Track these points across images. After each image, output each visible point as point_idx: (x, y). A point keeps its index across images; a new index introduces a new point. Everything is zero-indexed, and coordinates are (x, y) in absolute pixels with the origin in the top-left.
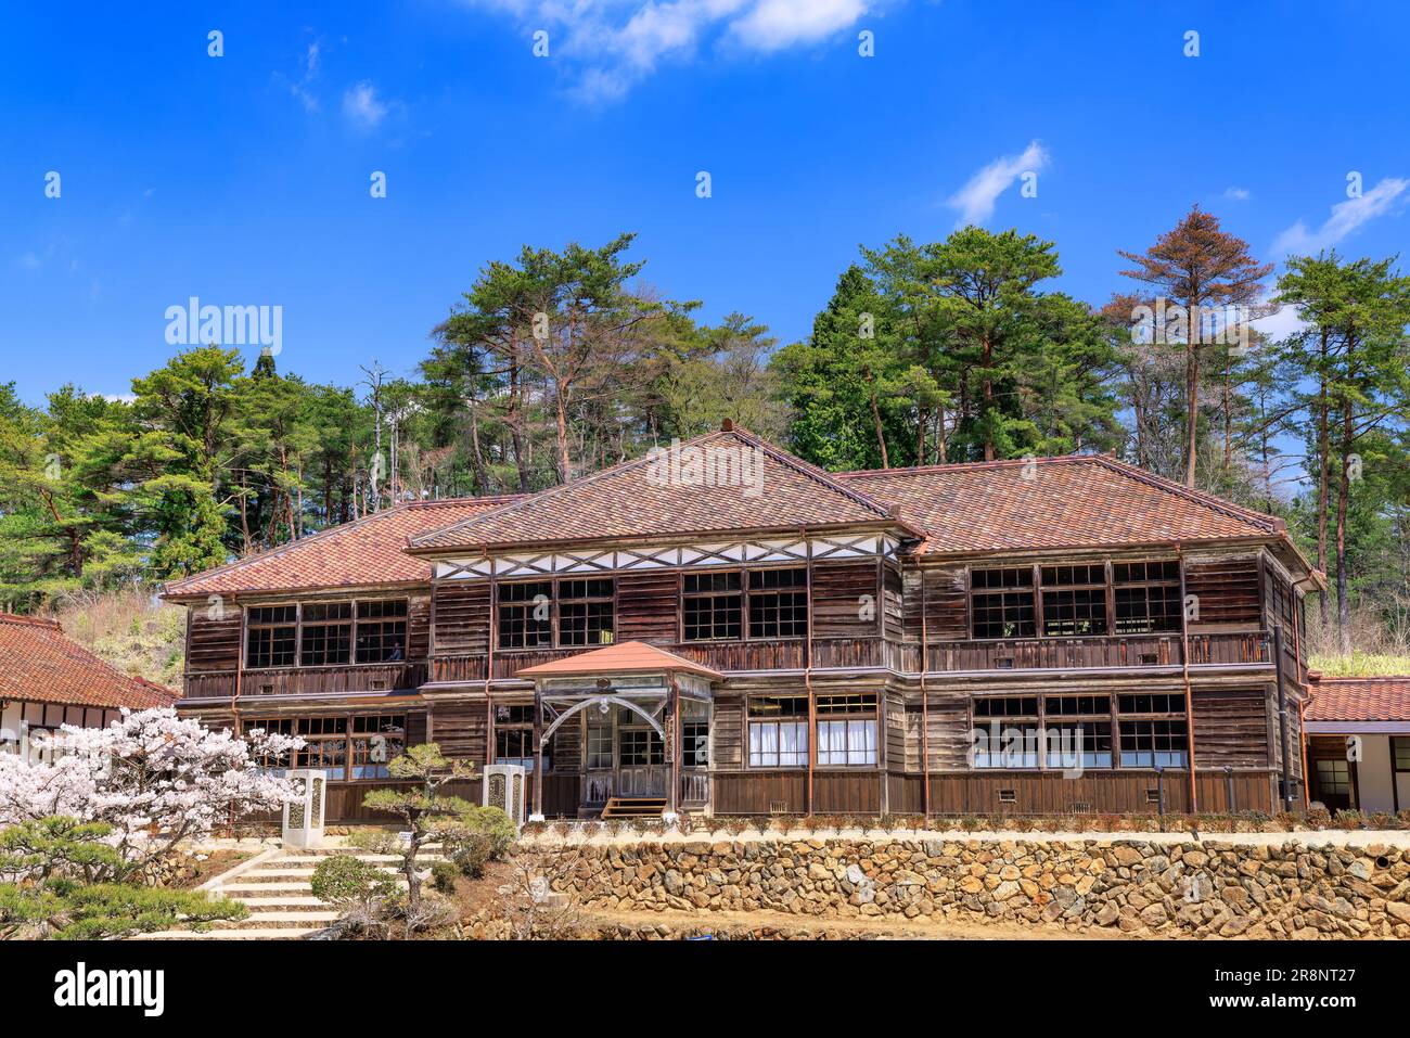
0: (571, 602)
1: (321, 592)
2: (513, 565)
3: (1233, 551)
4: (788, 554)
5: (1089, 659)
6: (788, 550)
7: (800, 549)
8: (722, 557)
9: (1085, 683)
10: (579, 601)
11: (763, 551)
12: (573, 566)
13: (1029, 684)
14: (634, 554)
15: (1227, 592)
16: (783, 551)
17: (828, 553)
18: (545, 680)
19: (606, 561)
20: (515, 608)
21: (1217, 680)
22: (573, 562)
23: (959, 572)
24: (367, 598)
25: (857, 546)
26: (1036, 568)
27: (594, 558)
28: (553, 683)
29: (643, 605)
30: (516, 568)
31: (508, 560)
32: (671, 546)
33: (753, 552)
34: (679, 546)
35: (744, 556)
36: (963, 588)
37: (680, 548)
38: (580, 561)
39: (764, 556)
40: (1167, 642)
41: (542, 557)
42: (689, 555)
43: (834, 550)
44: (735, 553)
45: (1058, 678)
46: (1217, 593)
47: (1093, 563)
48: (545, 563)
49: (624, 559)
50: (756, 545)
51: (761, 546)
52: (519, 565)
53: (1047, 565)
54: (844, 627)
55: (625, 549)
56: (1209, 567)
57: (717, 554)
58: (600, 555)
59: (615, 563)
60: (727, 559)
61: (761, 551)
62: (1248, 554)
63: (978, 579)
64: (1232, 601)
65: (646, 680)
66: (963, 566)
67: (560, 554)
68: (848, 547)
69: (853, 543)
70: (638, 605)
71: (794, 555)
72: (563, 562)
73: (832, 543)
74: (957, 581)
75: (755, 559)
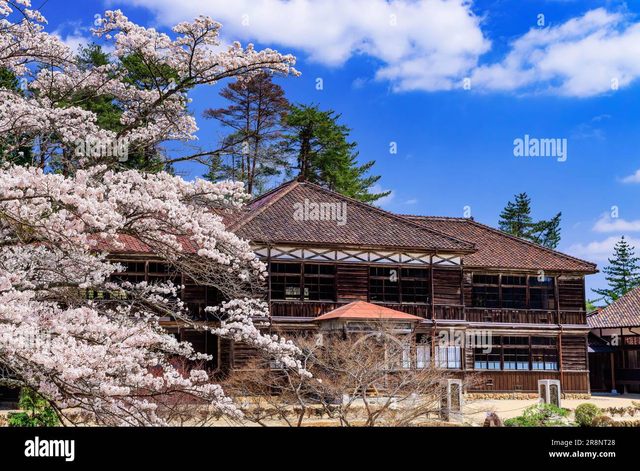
0: (311, 276)
1: (134, 255)
2: (280, 253)
3: (574, 275)
4: (421, 261)
5: (521, 320)
6: (421, 259)
7: (426, 259)
8: (390, 259)
9: (521, 331)
10: (316, 276)
11: (409, 258)
12: (314, 256)
13: (499, 330)
14: (346, 253)
15: (572, 294)
16: (418, 259)
17: (439, 262)
18: (348, 322)
19: (331, 255)
20: (279, 277)
21: (570, 332)
22: (314, 254)
23: (469, 274)
24: (156, 261)
25: (452, 260)
26: (500, 276)
27: (325, 253)
28: (352, 323)
29: (351, 281)
30: (282, 254)
31: (277, 250)
32: (365, 251)
33: (404, 258)
34: (369, 251)
35: (400, 260)
36: (470, 283)
37: (369, 253)
38: (317, 254)
39: (410, 261)
40: (550, 314)
41: (297, 249)
42: (373, 257)
43: (442, 261)
44: (396, 257)
45: (512, 328)
46: (568, 293)
47: (522, 275)
48: (298, 253)
49: (341, 255)
50: (406, 255)
51: (408, 256)
52: (284, 253)
53: (505, 275)
54: (446, 300)
55: (341, 250)
56: (565, 282)
57: (387, 257)
58: (328, 252)
59: (336, 257)
60: (393, 260)
61: (407, 258)
62: (579, 277)
63: (476, 279)
64: (572, 298)
65: (399, 324)
66: (470, 272)
67: (306, 249)
68: (448, 260)
69: (451, 258)
70: (347, 281)
71: (423, 262)
72: (308, 254)
73: (441, 258)
74: (468, 279)
75: (406, 262)
